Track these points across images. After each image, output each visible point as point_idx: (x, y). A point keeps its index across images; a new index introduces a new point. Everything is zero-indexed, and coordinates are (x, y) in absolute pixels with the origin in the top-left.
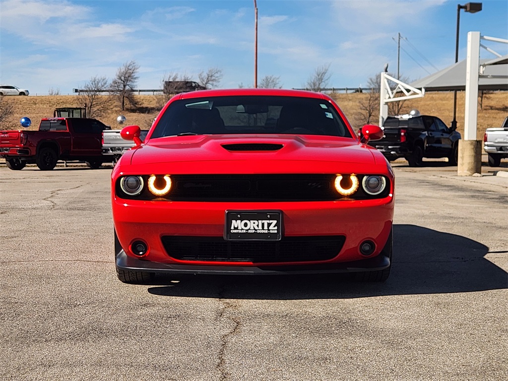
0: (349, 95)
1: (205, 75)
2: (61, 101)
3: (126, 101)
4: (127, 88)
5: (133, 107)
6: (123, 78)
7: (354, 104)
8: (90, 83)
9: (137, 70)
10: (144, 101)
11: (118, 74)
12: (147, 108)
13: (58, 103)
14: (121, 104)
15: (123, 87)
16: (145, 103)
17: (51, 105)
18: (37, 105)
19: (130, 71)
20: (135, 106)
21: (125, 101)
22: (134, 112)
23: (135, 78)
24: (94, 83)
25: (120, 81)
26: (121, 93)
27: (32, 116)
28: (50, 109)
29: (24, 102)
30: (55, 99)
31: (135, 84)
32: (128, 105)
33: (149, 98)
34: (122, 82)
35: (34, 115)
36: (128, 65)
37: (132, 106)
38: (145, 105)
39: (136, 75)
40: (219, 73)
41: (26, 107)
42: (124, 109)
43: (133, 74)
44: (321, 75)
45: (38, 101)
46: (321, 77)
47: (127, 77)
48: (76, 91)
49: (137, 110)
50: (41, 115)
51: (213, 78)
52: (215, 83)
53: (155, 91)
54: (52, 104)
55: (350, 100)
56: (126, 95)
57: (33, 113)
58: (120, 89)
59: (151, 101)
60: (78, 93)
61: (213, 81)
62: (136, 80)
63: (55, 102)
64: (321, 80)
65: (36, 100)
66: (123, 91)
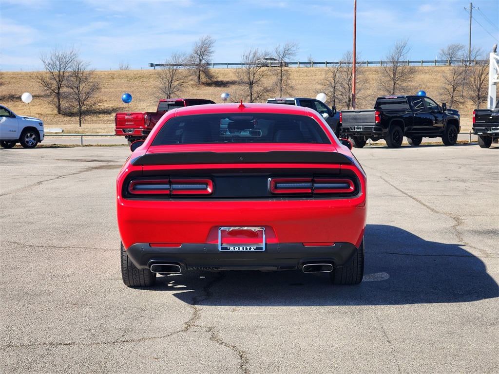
0: (425, 68)
1: (281, 49)
2: (138, 75)
3: (203, 76)
4: (203, 62)
5: (210, 81)
6: (199, 52)
7: (431, 77)
8: (171, 58)
9: (213, 45)
10: (219, 75)
11: (194, 48)
12: (222, 82)
13: (135, 77)
14: (196, 78)
15: (199, 61)
16: (220, 76)
17: (128, 79)
18: (115, 80)
19: (206, 45)
20: (211, 80)
21: (201, 75)
22: (210, 86)
23: (211, 52)
24: (174, 58)
25: (196, 55)
26: (197, 67)
27: (111, 91)
28: (128, 84)
29: (103, 76)
30: (132, 74)
31: (211, 58)
32: (204, 79)
33: (223, 72)
34: (198, 56)
35: (113, 90)
36: (204, 39)
37: (208, 79)
38: (220, 79)
39: (212, 49)
40: (296, 46)
41: (104, 82)
42: (200, 83)
43: (209, 49)
44: (400, 49)
45: (115, 76)
46: (400, 50)
47: (203, 50)
48: (152, 65)
49: (212, 84)
50: (120, 89)
51: (290, 52)
52: (291, 57)
53: (229, 64)
54: (130, 79)
55: (426, 73)
56: (201, 69)
57: (112, 88)
58: (196, 63)
59: (226, 75)
60: (153, 67)
61: (289, 54)
62: (211, 55)
63: (133, 76)
64: (399, 53)
65: (114, 74)
66: (199, 65)
